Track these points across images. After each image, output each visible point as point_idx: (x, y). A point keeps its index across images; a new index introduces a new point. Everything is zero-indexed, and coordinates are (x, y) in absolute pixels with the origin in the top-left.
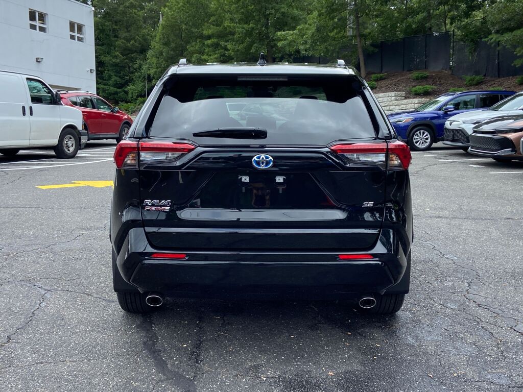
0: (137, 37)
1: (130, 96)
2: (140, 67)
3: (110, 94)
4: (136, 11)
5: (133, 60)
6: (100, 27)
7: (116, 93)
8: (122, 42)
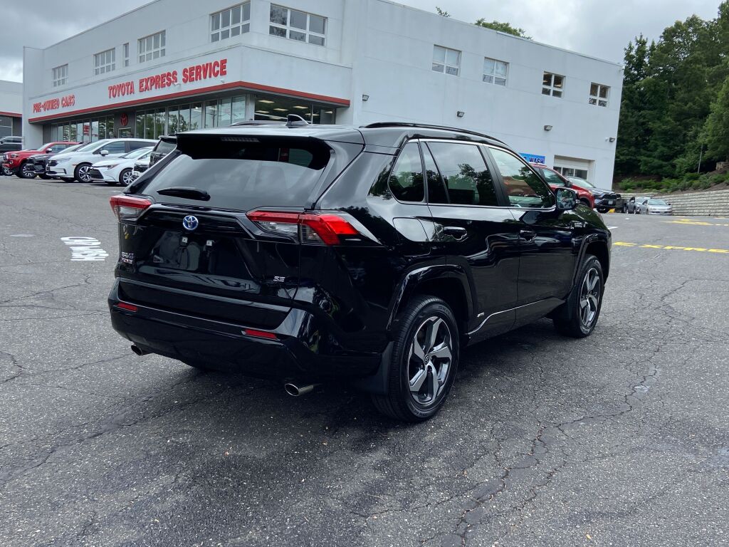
0: (697, 98)
1: (677, 170)
2: (695, 136)
3: (653, 168)
4: (700, 66)
5: (687, 127)
6: (653, 88)
7: (661, 167)
8: (677, 105)
